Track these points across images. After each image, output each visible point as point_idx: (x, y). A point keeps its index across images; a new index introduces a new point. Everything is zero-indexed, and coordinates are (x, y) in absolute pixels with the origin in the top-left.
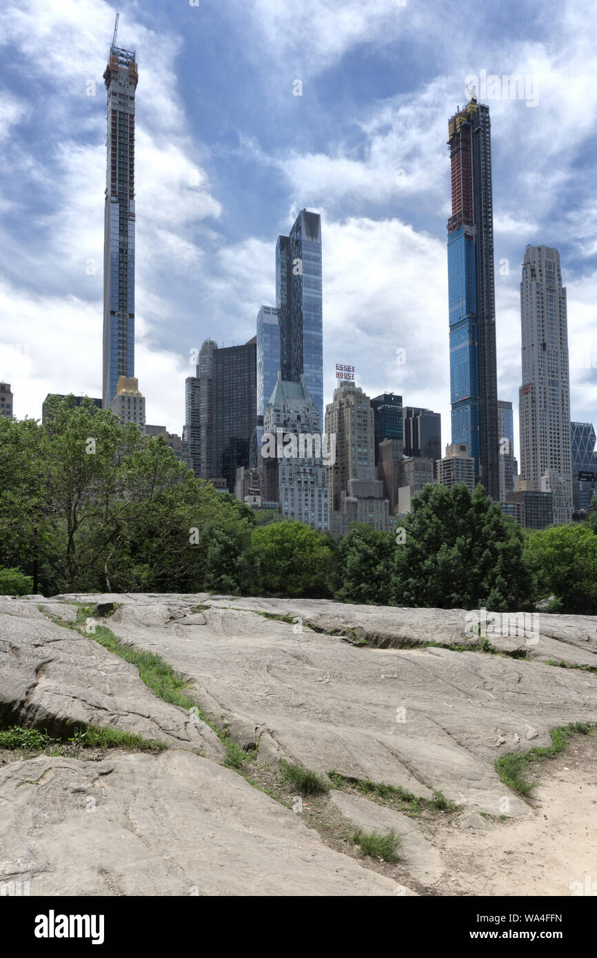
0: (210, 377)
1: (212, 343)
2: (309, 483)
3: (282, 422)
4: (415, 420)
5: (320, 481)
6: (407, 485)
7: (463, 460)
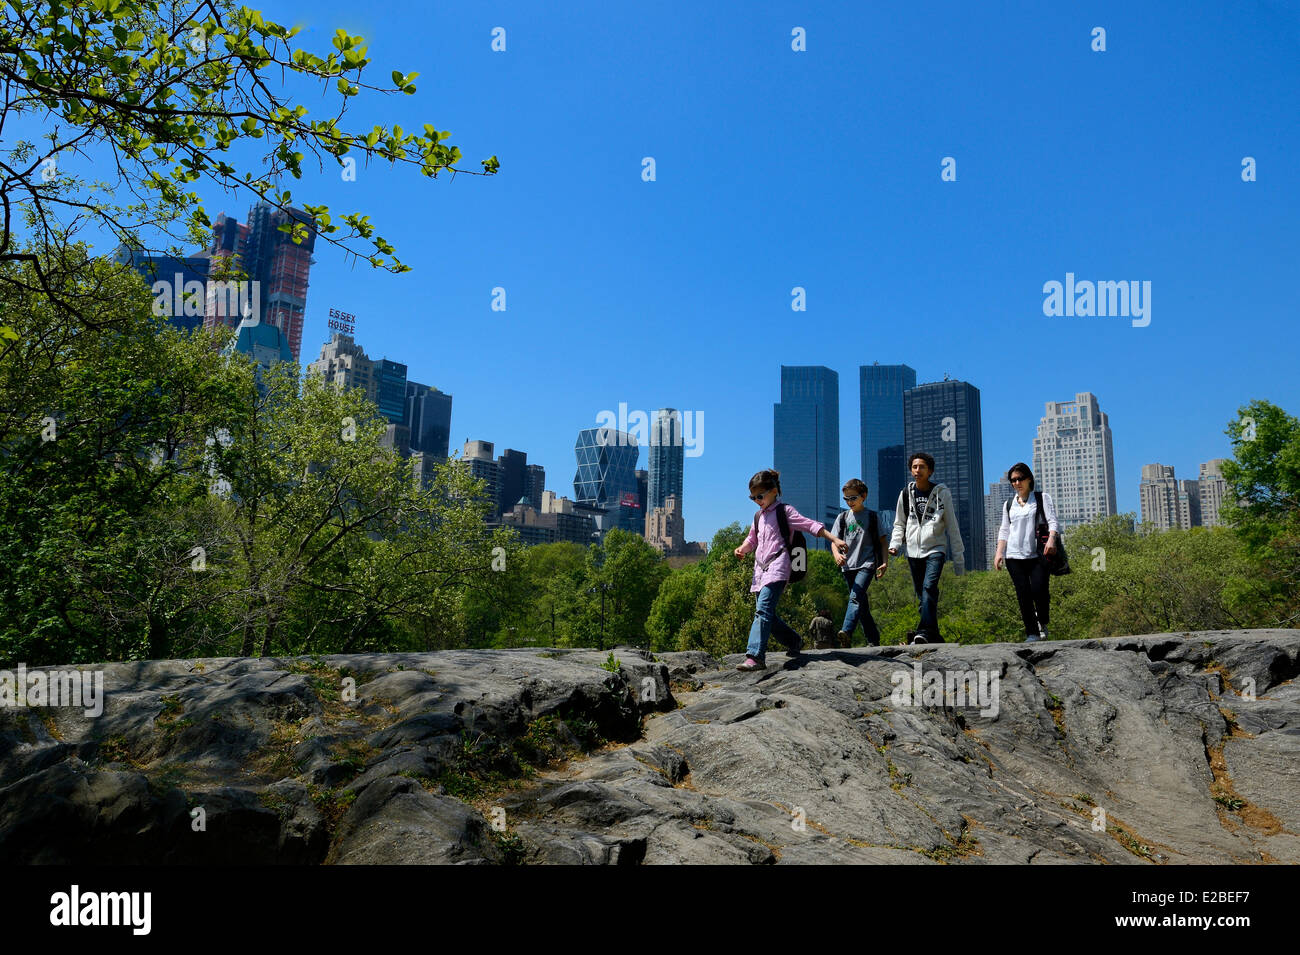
4: (417, 401)
7: (486, 463)
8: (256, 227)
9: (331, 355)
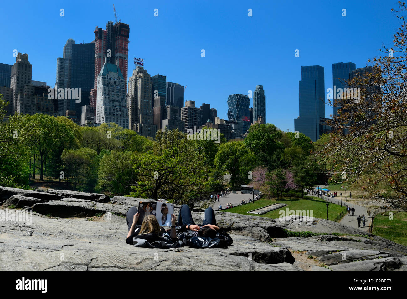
0: (71, 59)
1: (72, 41)
2: (119, 115)
3: (106, 83)
4: (172, 88)
5: (125, 115)
6: (167, 119)
7: (193, 108)
8: (109, 30)
9: (136, 74)
